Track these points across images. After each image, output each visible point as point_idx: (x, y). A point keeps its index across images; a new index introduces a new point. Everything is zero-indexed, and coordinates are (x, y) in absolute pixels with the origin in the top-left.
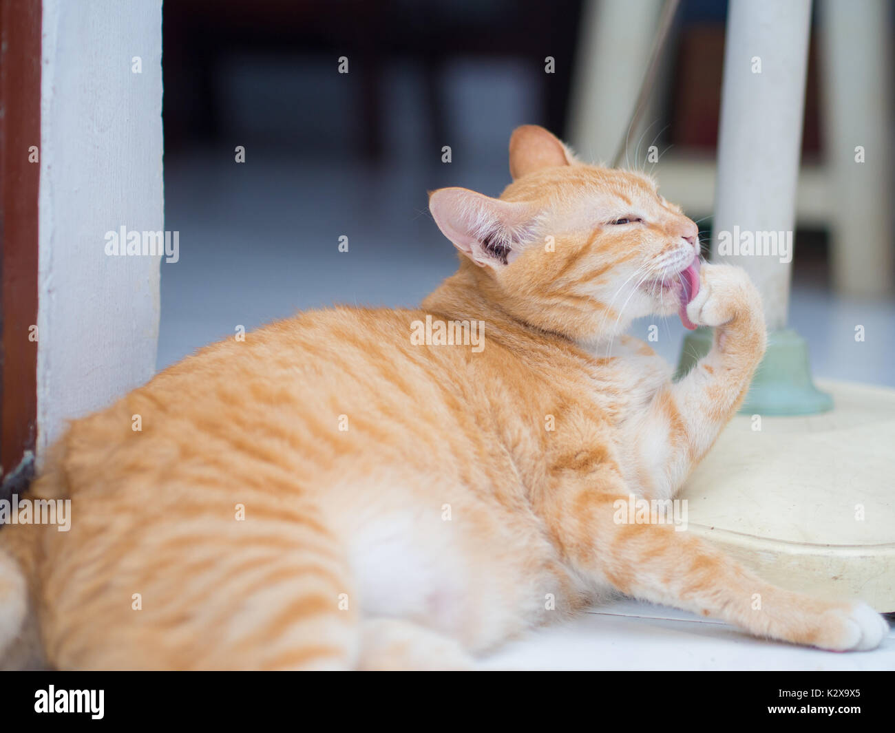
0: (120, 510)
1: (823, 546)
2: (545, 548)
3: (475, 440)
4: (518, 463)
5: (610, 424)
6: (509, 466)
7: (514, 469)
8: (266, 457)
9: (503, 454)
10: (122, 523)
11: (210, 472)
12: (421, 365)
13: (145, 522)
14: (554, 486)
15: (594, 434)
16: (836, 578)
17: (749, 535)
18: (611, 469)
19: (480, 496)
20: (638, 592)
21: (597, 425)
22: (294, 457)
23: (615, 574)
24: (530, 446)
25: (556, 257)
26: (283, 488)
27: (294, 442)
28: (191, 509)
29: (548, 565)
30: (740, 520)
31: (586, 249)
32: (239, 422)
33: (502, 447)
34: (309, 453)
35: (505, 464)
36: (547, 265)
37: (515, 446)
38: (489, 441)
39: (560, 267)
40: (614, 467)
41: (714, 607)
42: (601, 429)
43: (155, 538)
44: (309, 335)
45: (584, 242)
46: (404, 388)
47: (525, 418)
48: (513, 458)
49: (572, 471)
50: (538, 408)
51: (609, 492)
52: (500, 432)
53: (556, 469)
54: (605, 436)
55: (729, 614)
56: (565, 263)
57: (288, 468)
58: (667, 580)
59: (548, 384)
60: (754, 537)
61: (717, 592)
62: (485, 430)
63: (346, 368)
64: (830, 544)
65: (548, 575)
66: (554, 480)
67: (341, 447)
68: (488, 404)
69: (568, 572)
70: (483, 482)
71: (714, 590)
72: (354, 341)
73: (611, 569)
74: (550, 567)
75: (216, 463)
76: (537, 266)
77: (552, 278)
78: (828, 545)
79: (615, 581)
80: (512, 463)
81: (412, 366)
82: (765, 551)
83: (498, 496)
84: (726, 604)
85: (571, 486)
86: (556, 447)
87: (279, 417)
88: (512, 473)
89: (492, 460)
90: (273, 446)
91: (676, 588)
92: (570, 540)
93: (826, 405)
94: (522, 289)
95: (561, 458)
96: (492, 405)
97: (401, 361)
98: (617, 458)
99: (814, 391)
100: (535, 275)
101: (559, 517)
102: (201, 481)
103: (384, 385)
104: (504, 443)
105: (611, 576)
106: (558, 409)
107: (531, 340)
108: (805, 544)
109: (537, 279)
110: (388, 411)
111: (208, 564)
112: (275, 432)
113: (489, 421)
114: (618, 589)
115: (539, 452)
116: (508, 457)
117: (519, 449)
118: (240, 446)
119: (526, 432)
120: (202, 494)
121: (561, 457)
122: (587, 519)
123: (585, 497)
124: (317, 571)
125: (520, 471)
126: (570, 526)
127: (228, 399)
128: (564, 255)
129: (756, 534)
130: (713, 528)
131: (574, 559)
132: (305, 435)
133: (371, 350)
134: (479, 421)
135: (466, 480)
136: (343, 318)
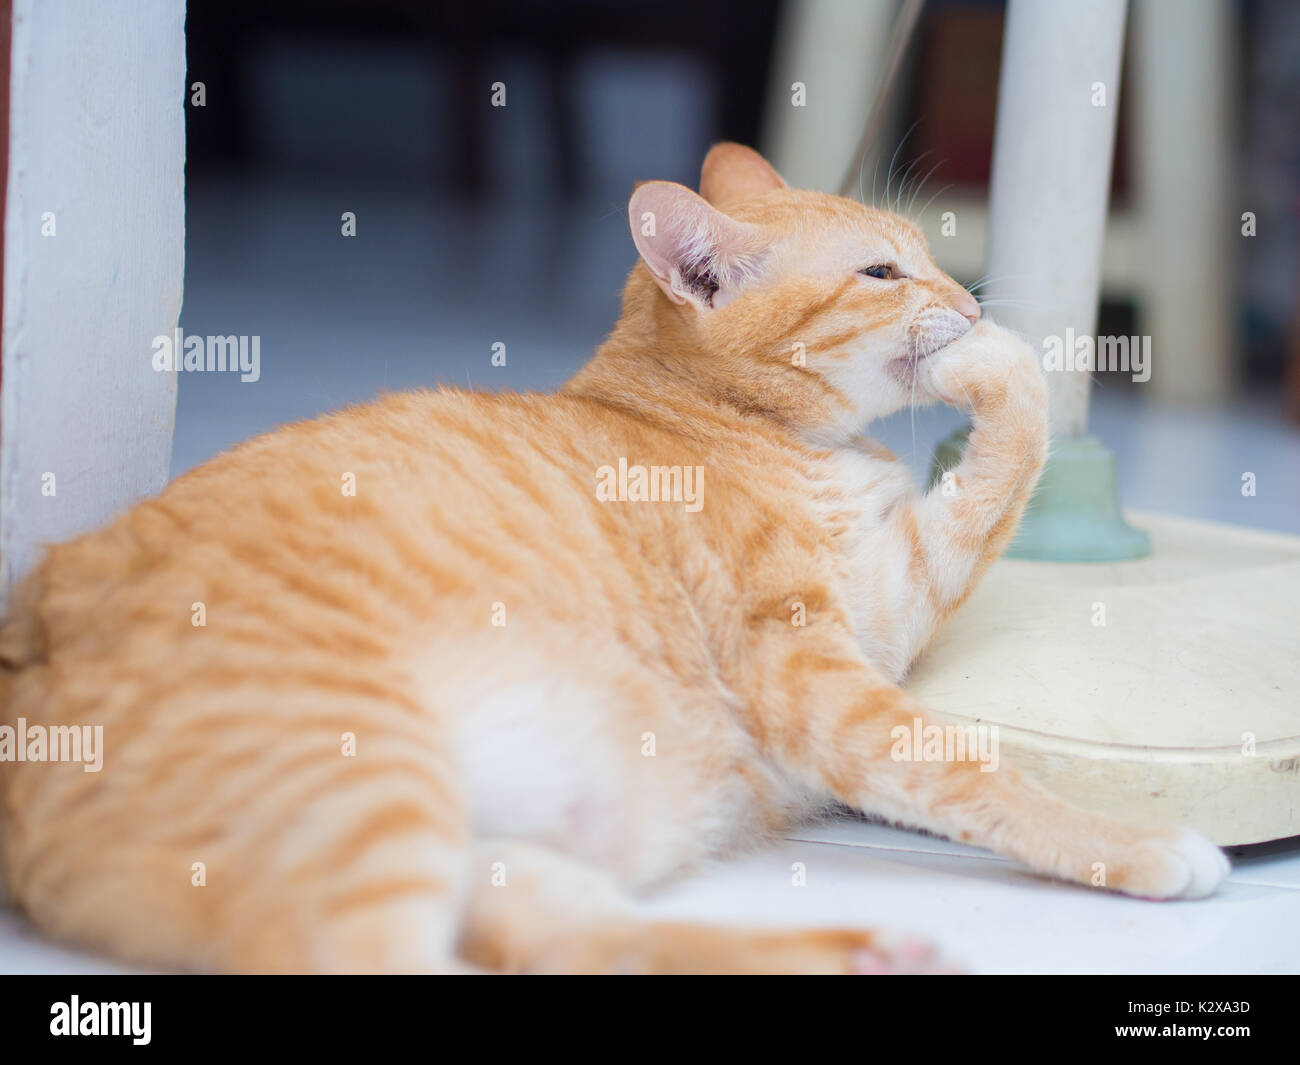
0: (121, 676)
1: (1138, 748)
2: (735, 738)
3: (640, 579)
4: (703, 608)
5: (832, 549)
6: (687, 617)
7: (696, 618)
8: (334, 601)
9: (679, 596)
10: (124, 695)
11: (252, 623)
12: (563, 467)
13: (157, 693)
14: (753, 644)
15: (809, 569)
16: (1156, 795)
17: (1032, 731)
18: (835, 621)
19: (645, 659)
20: (868, 804)
21: (812, 555)
22: (375, 600)
23: (836, 775)
24: (720, 584)
25: (789, 307)
26: (359, 647)
27: (375, 576)
28: (224, 676)
29: (738, 767)
30: (1019, 708)
31: (832, 301)
32: (295, 546)
33: (679, 587)
34: (398, 593)
35: (681, 612)
36: (775, 315)
37: (698, 583)
38: (660, 580)
39: (792, 321)
40: (839, 618)
41: (978, 827)
42: (819, 560)
43: (172, 717)
44: (402, 421)
45: (832, 292)
46: (538, 497)
47: (712, 544)
48: (694, 602)
49: (778, 623)
50: (730, 530)
51: (830, 655)
52: (675, 564)
53: (755, 620)
54: (825, 571)
55: (998, 839)
56: (799, 316)
57: (365, 617)
58: (911, 787)
59: (745, 492)
60: (1039, 733)
61: (983, 807)
62: (654, 563)
63: (456, 465)
64: (1148, 745)
65: (737, 782)
66: (752, 634)
67: (446, 584)
68: (659, 524)
69: (769, 774)
70: (650, 639)
71: (979, 802)
72: (466, 431)
73: (831, 767)
74: (741, 771)
75: (261, 609)
76: (762, 315)
77: (778, 336)
78: (1145, 747)
79: (837, 786)
80: (692, 610)
81: (550, 469)
82: (1055, 754)
83: (670, 660)
84: (995, 824)
85: (776, 646)
86: (756, 588)
87: (355, 538)
88: (692, 625)
89: (662, 608)
90: (346, 582)
91: (924, 797)
92: (774, 721)
93: (1141, 549)
94: (732, 345)
95: (763, 604)
96: (666, 525)
97: (534, 459)
98: (843, 605)
99: (1125, 527)
100: (757, 328)
101: (760, 686)
102: (239, 636)
103: (510, 492)
104: (683, 580)
105: (830, 777)
106: (760, 529)
107: (723, 428)
108: (1113, 745)
109: (758, 335)
110: (515, 531)
111: (248, 757)
112: (350, 563)
113: (660, 548)
114: (840, 798)
115: (733, 594)
116: (687, 602)
117: (704, 589)
118: (296, 584)
119: (715, 564)
120: (241, 655)
121: (763, 602)
122: (799, 692)
123: (798, 661)
124: (409, 768)
125: (704, 620)
126: (775, 701)
127: (280, 511)
128: (801, 305)
129: (1042, 730)
130: (978, 721)
131: (778, 750)
132: (392, 564)
133: (491, 444)
134: (645, 550)
135: (625, 636)
136: (450, 401)
